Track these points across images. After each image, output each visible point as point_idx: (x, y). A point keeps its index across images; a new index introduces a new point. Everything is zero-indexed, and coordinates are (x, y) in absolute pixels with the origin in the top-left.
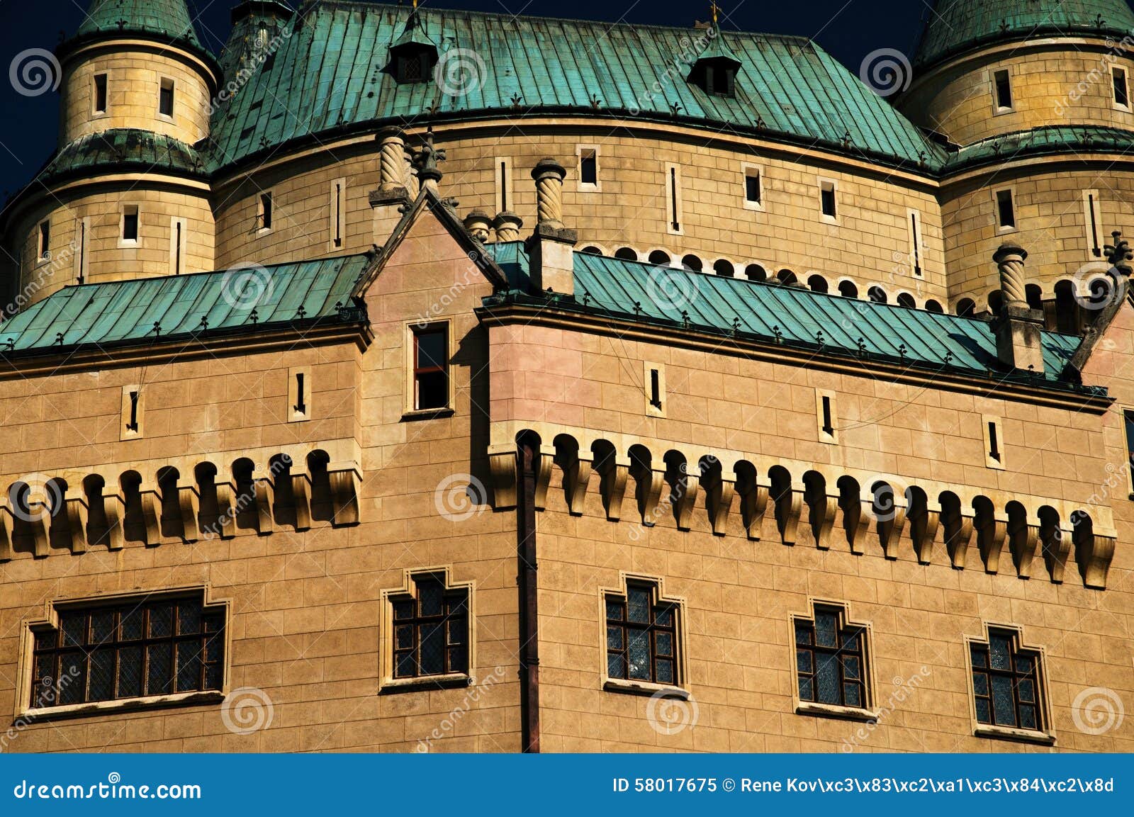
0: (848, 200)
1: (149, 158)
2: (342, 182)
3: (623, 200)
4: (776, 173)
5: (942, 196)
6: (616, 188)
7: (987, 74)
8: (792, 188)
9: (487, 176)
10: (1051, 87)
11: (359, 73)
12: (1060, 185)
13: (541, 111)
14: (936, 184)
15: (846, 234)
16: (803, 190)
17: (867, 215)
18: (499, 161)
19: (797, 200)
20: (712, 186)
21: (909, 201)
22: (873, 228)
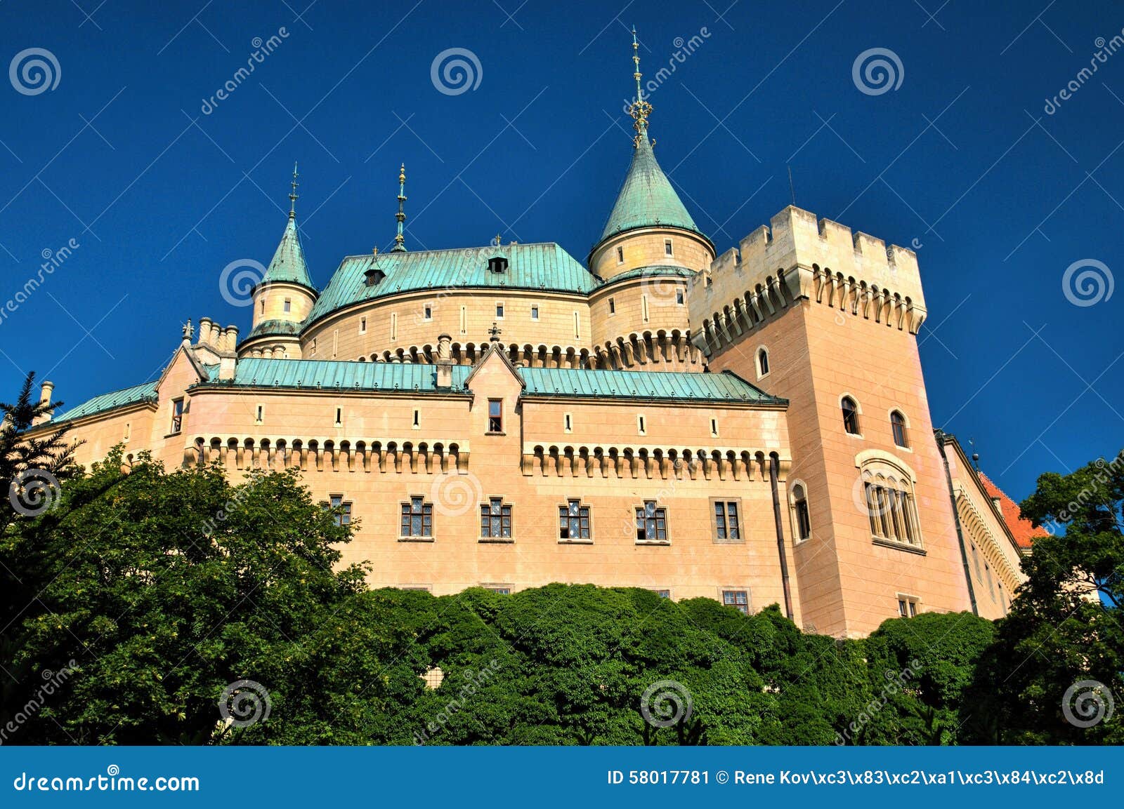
0: (545, 310)
1: (276, 331)
2: (337, 331)
3: (441, 324)
4: (511, 303)
5: (590, 303)
6: (439, 319)
7: (615, 249)
8: (518, 309)
9: (388, 321)
10: (639, 252)
11: (357, 280)
12: (632, 293)
13: (408, 291)
14: (587, 299)
15: (542, 325)
16: (523, 309)
17: (553, 316)
18: (393, 314)
19: (521, 314)
20: (481, 313)
21: (574, 308)
22: (556, 321)
